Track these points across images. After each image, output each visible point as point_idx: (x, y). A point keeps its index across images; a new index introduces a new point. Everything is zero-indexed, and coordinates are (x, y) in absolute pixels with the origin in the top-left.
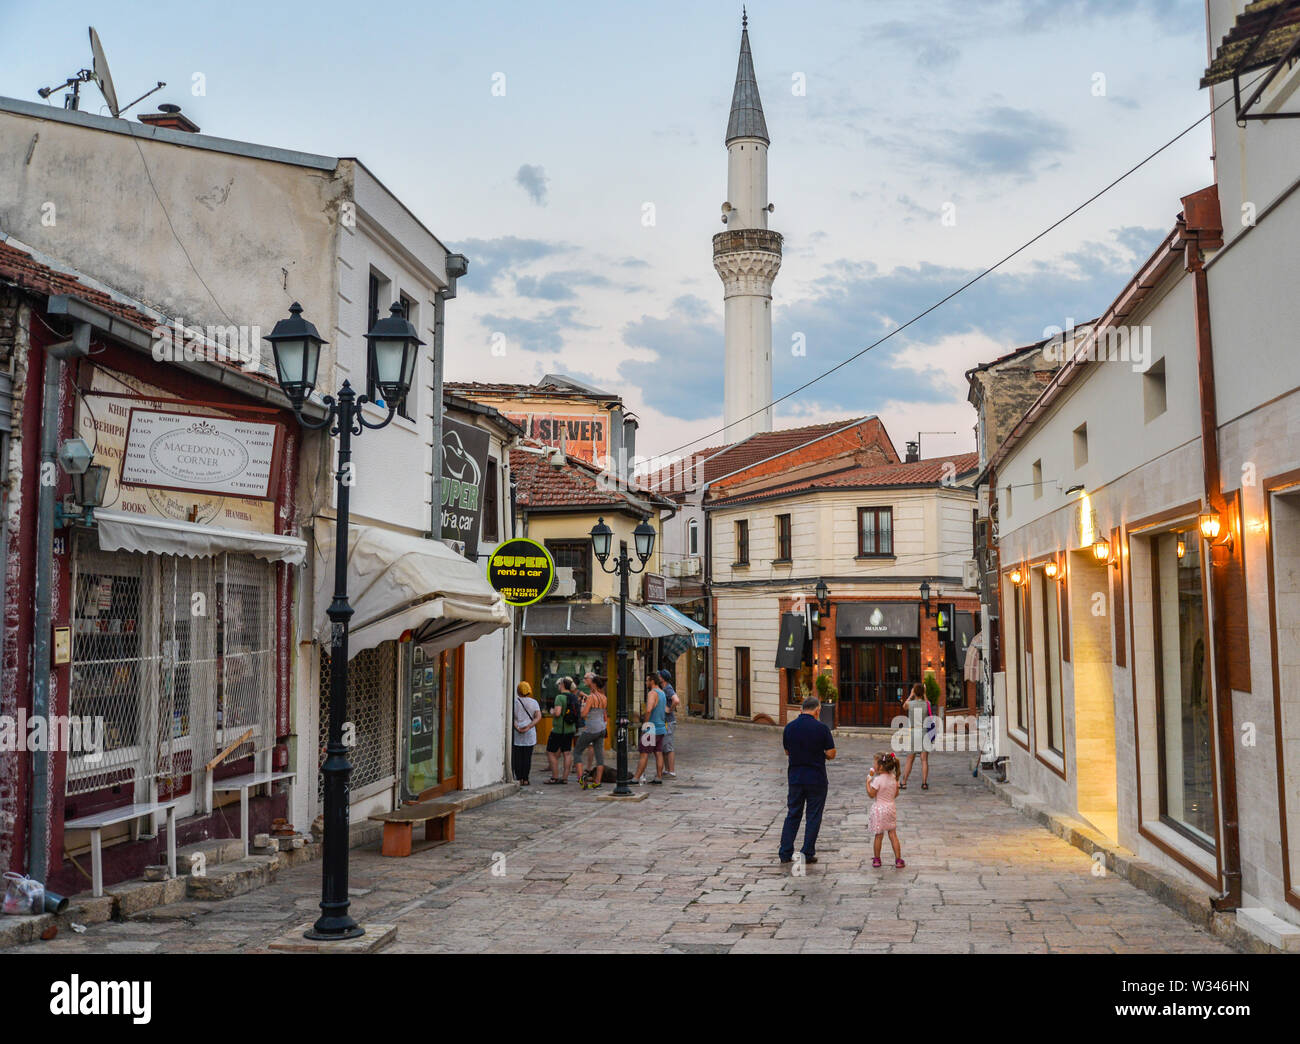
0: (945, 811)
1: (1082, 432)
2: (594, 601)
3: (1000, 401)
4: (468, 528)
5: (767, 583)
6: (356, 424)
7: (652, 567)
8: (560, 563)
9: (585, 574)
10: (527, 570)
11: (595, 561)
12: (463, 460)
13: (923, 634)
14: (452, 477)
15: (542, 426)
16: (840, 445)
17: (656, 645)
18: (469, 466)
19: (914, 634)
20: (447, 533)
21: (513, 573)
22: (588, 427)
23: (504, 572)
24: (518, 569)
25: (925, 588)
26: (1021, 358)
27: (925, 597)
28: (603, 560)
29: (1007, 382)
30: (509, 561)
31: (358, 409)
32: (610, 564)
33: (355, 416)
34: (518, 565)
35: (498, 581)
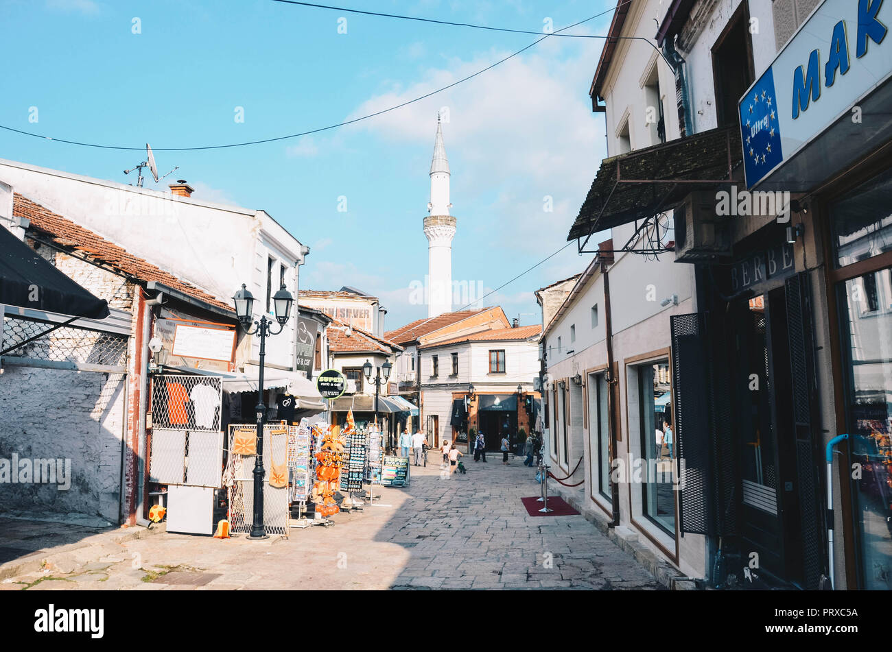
0: (520, 491)
1: (573, 327)
2: (364, 395)
3: (551, 305)
4: (308, 365)
5: (446, 385)
6: (267, 333)
7: (392, 379)
8: (349, 377)
9: (360, 382)
10: (334, 383)
11: (365, 378)
12: (306, 335)
13: (519, 409)
14: (301, 342)
15: (341, 312)
16: (482, 319)
17: (394, 415)
18: (309, 337)
19: (515, 410)
20: (299, 368)
21: (328, 384)
22: (363, 312)
23: (324, 384)
24: (330, 383)
25: (520, 388)
26: (559, 286)
27: (520, 392)
28: (368, 379)
29: (553, 296)
30: (326, 379)
31: (268, 327)
32: (372, 380)
33: (267, 329)
34: (330, 381)
35: (321, 388)
